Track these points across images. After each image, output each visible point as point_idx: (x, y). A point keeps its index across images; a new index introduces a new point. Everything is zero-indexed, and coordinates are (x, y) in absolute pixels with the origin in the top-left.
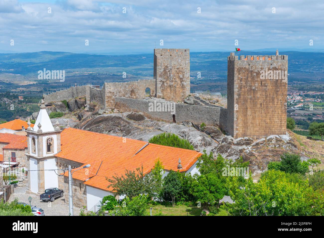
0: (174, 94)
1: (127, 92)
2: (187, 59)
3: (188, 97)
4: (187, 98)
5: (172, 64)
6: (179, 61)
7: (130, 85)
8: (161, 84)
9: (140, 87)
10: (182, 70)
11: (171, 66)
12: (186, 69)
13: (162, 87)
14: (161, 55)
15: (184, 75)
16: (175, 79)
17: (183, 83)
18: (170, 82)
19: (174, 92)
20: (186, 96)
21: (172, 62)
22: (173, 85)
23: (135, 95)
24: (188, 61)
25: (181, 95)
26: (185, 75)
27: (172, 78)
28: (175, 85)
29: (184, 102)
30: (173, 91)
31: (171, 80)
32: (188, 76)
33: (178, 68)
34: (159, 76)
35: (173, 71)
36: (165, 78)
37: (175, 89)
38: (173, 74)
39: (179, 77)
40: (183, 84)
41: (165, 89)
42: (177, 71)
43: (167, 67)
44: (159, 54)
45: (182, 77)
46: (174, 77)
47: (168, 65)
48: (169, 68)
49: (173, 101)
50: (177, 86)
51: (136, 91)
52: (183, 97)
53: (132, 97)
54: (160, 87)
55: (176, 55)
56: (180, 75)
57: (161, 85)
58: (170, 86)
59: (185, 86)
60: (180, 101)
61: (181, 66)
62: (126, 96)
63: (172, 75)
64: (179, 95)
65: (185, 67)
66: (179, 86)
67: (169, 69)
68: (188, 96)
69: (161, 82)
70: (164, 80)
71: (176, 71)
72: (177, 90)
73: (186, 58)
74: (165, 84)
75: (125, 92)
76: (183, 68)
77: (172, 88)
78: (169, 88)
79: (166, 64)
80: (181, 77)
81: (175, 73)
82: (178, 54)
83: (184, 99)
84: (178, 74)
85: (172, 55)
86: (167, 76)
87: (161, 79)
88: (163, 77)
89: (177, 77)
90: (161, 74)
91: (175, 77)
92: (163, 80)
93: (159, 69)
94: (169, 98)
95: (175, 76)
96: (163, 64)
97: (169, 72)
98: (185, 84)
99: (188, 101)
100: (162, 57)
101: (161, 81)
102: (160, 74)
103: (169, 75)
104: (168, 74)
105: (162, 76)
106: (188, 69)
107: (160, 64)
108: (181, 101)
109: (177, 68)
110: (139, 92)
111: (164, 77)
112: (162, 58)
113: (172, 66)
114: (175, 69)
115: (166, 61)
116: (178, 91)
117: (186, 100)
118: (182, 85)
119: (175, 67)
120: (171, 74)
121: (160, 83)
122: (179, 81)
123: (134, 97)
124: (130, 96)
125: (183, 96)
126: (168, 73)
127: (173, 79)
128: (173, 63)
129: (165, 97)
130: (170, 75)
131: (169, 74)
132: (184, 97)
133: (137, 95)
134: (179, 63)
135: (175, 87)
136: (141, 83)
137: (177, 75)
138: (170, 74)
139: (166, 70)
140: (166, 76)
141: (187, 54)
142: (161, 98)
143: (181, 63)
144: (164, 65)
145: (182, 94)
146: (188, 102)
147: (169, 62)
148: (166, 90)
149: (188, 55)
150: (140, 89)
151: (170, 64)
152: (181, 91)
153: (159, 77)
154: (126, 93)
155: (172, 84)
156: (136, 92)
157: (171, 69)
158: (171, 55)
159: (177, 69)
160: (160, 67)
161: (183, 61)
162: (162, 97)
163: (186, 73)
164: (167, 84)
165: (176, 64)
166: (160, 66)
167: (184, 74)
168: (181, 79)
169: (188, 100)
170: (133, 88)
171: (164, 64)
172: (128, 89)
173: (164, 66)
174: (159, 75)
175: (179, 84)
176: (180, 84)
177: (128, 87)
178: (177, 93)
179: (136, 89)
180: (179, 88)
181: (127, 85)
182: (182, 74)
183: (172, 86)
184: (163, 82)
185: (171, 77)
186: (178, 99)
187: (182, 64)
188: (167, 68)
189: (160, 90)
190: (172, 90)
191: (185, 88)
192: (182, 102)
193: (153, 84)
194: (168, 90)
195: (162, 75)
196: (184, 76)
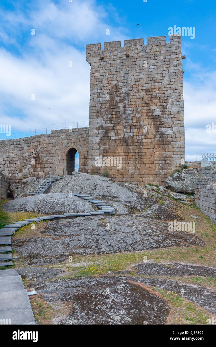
0: (137, 162)
1: (25, 161)
2: (174, 63)
3: (178, 171)
4: (176, 173)
5: (129, 81)
6: (150, 70)
7: (32, 144)
8: (101, 135)
9: (55, 148)
10: (158, 95)
11: (128, 84)
12: (172, 91)
13: (104, 143)
14: (102, 59)
15: (164, 107)
16: (139, 119)
17: (163, 130)
18: (125, 128)
19: (137, 157)
20: (173, 169)
21: (130, 74)
22: (132, 137)
23: (43, 169)
24: (176, 68)
25: (157, 165)
26: (169, 107)
27: (129, 118)
28: (140, 137)
29: (167, 187)
30: (132, 154)
31: (128, 125)
32: (176, 110)
33: (147, 90)
34: (95, 114)
35: (135, 98)
36: (110, 119)
37: (139, 149)
38: (134, 106)
39: (150, 114)
40: (162, 134)
41: (111, 148)
42: (146, 96)
43: (117, 88)
44: (96, 56)
45: (160, 114)
46: (137, 115)
47: (120, 84)
48: (123, 90)
49: (132, 183)
50: (144, 140)
51: (46, 159)
52: (163, 173)
53: (36, 173)
54: (99, 145)
55: (141, 54)
56: (153, 108)
57: (101, 139)
58: (126, 141)
59: (170, 139)
60: (154, 184)
61: (157, 84)
62: (24, 171)
63: (130, 109)
64: (153, 166)
65: (169, 86)
66: (150, 140)
67: (123, 95)
68: (178, 168)
69: (100, 131)
70: (108, 125)
71: (142, 96)
72: (145, 151)
73: (171, 60)
74: (113, 137)
75: (21, 161)
76: (163, 89)
77: (131, 147)
78: (123, 147)
79: (115, 82)
80: (157, 113)
81: (138, 103)
82: (148, 51)
83: (165, 176)
84: (148, 105)
85: (131, 55)
86: (116, 114)
87: (100, 122)
88: (106, 116)
89: (145, 115)
90: (101, 108)
91: (140, 115)
92: (105, 126)
93: (96, 96)
94: (122, 174)
95: (138, 113)
96: (107, 82)
97: (121, 101)
98: (167, 133)
99: (176, 182)
100: (105, 63)
101: (101, 127)
102: (98, 108)
103: (122, 109)
104: (119, 108)
105: (104, 114)
106: (178, 91)
107: (97, 83)
108: (158, 184)
109: (144, 88)
110: (51, 159)
111: (109, 116)
112: (104, 66)
113: (131, 84)
114: (140, 94)
115: (113, 73)
116: (149, 154)
117: (170, 181)
118: (158, 136)
119: (140, 88)
120: (127, 106)
121: (97, 132)
122: (152, 126)
123: (41, 173)
124: (32, 170)
125: (162, 169)
126: (121, 105)
127: (135, 121)
128: (132, 77)
129: (110, 172)
130: (125, 111)
131: (121, 107)
132: (166, 172)
133: (47, 169)
134: (151, 76)
135: (140, 142)
136: (56, 138)
137: (146, 108)
138: (124, 107)
139: (113, 96)
140: (114, 113)
141: (173, 48)
142: (100, 174)
143: (156, 76)
144: (109, 85)
145: (160, 162)
146: (176, 185)
147: (123, 75)
148: (113, 151)
149: (177, 51)
150: (53, 152)
151: (126, 81)
152: (157, 153)
153: (95, 117)
154: (23, 164)
155: (131, 134)
156: (44, 162)
157: (128, 94)
158: (127, 56)
159: (144, 93)
160: (99, 91)
161: (162, 69)
162: (102, 172)
163: (170, 101)
164: (117, 134)
165: (141, 80)
166: (99, 88)
167: (165, 104)
168: (156, 118)
169: (179, 178)
170: (38, 150)
171: (110, 82)
172: (27, 155)
173: (110, 88)
174: (95, 111)
175: (150, 134)
176: (154, 133)
177: (27, 148)
178: (146, 160)
179: (45, 152)
180: (149, 147)
181: (26, 145)
182: (158, 104)
183: (129, 141)
184: (107, 131)
185: (129, 115)
186: (148, 178)
187: (158, 76)
188: (118, 93)
189: (98, 151)
190: (132, 151)
191: (170, 144)
192: (161, 187)
193: (84, 139)
194: (120, 151)
195: (103, 110)
196: (164, 111)
